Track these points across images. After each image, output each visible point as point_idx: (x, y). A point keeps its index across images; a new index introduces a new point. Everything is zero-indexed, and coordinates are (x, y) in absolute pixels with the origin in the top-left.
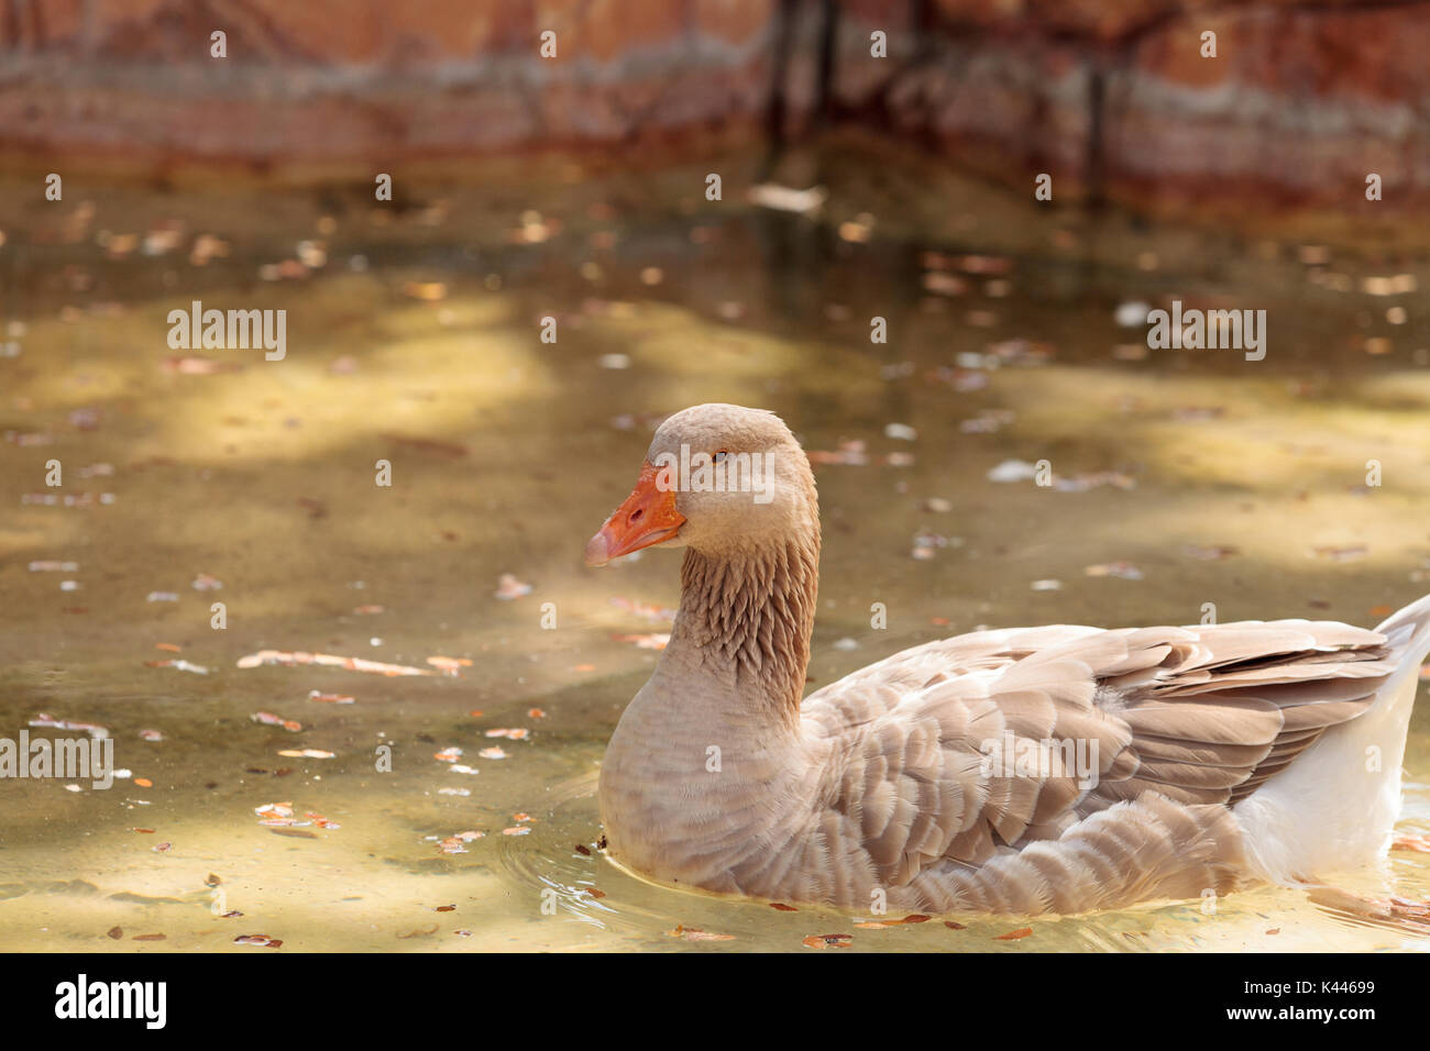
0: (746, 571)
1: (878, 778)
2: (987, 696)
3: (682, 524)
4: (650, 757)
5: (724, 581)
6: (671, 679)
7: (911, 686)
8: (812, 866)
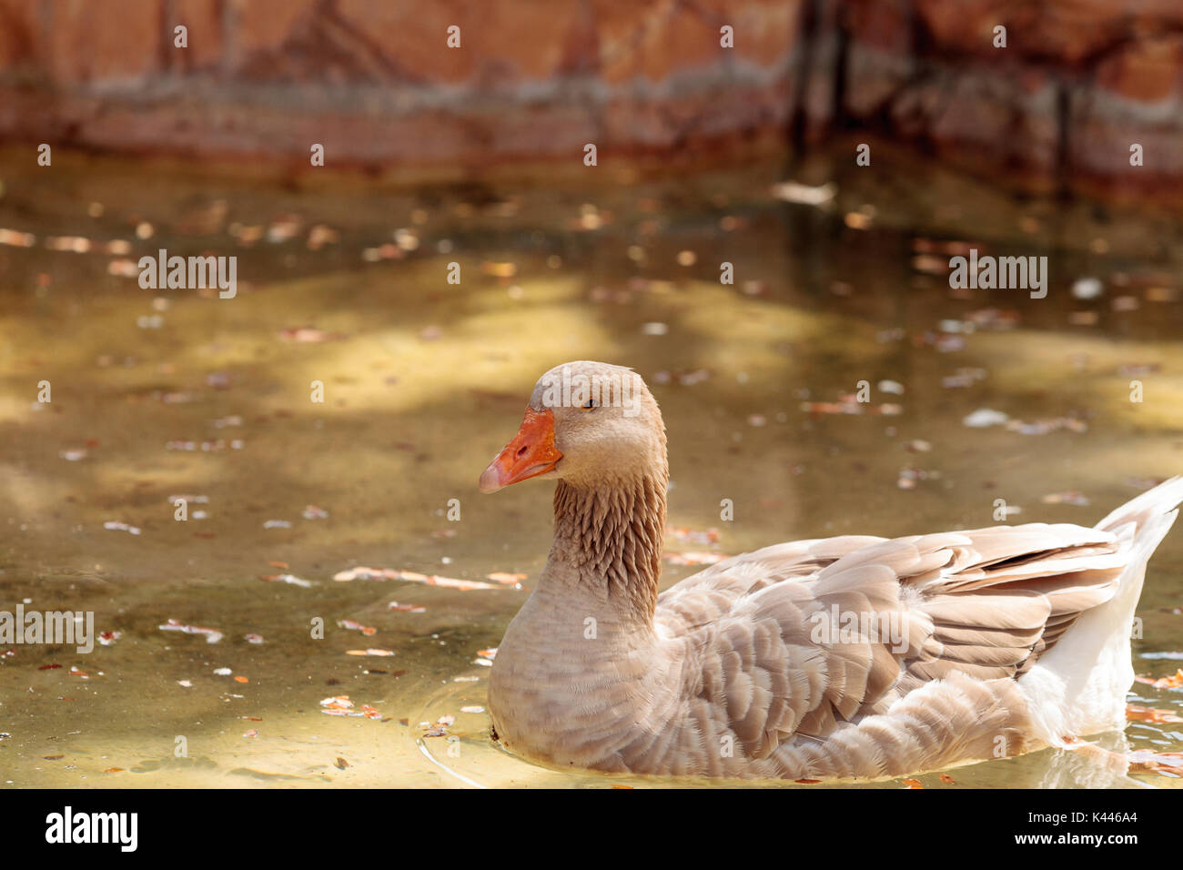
0: (611, 500)
1: (735, 670)
2: (813, 598)
3: (559, 460)
4: (542, 661)
5: (593, 509)
6: (554, 595)
7: (738, 592)
8: (688, 745)
